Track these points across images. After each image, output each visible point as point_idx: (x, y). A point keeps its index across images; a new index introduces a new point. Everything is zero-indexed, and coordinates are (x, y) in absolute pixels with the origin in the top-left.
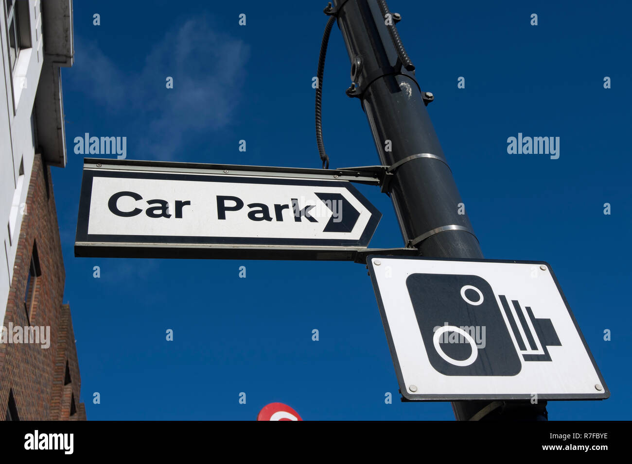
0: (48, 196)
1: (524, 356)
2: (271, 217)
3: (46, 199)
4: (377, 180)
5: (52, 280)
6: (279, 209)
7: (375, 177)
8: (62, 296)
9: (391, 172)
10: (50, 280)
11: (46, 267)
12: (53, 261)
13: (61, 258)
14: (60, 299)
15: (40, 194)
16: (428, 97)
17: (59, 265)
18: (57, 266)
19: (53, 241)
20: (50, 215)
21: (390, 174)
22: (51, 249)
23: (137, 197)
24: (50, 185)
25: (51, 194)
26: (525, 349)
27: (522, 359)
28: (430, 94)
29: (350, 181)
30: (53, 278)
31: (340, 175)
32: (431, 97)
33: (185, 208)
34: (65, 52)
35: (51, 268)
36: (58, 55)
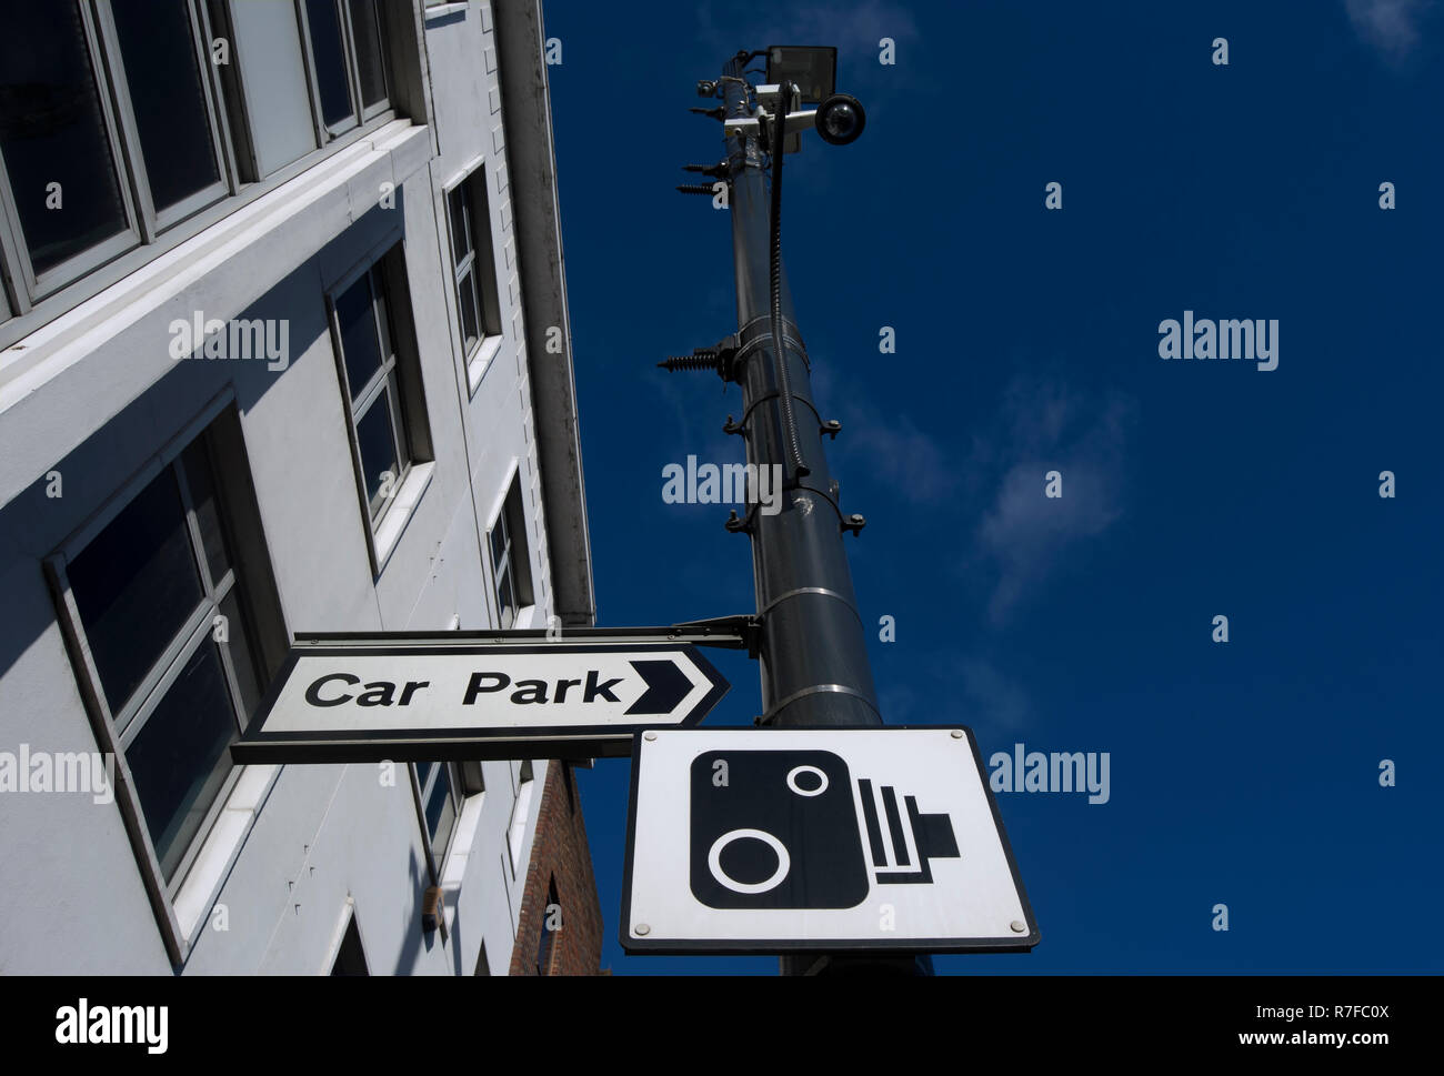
0: (573, 811)
1: (879, 876)
2: (546, 697)
3: (569, 815)
4: (739, 638)
5: (581, 932)
6: (563, 686)
7: (735, 634)
8: (599, 956)
9: (756, 622)
10: (578, 932)
11: (572, 912)
12: (583, 904)
13: (595, 899)
14: (595, 960)
15: (559, 808)
16: (857, 521)
17: (593, 910)
18: (590, 911)
19: (582, 875)
20: (575, 837)
21: (755, 625)
22: (578, 886)
23: (352, 680)
24: (574, 795)
25: (576, 808)
26: (884, 863)
27: (872, 879)
28: (858, 517)
29: (693, 642)
30: (583, 929)
31: (678, 635)
32: (860, 521)
33: (417, 693)
34: (583, 609)
35: (580, 914)
36: (575, 613)
